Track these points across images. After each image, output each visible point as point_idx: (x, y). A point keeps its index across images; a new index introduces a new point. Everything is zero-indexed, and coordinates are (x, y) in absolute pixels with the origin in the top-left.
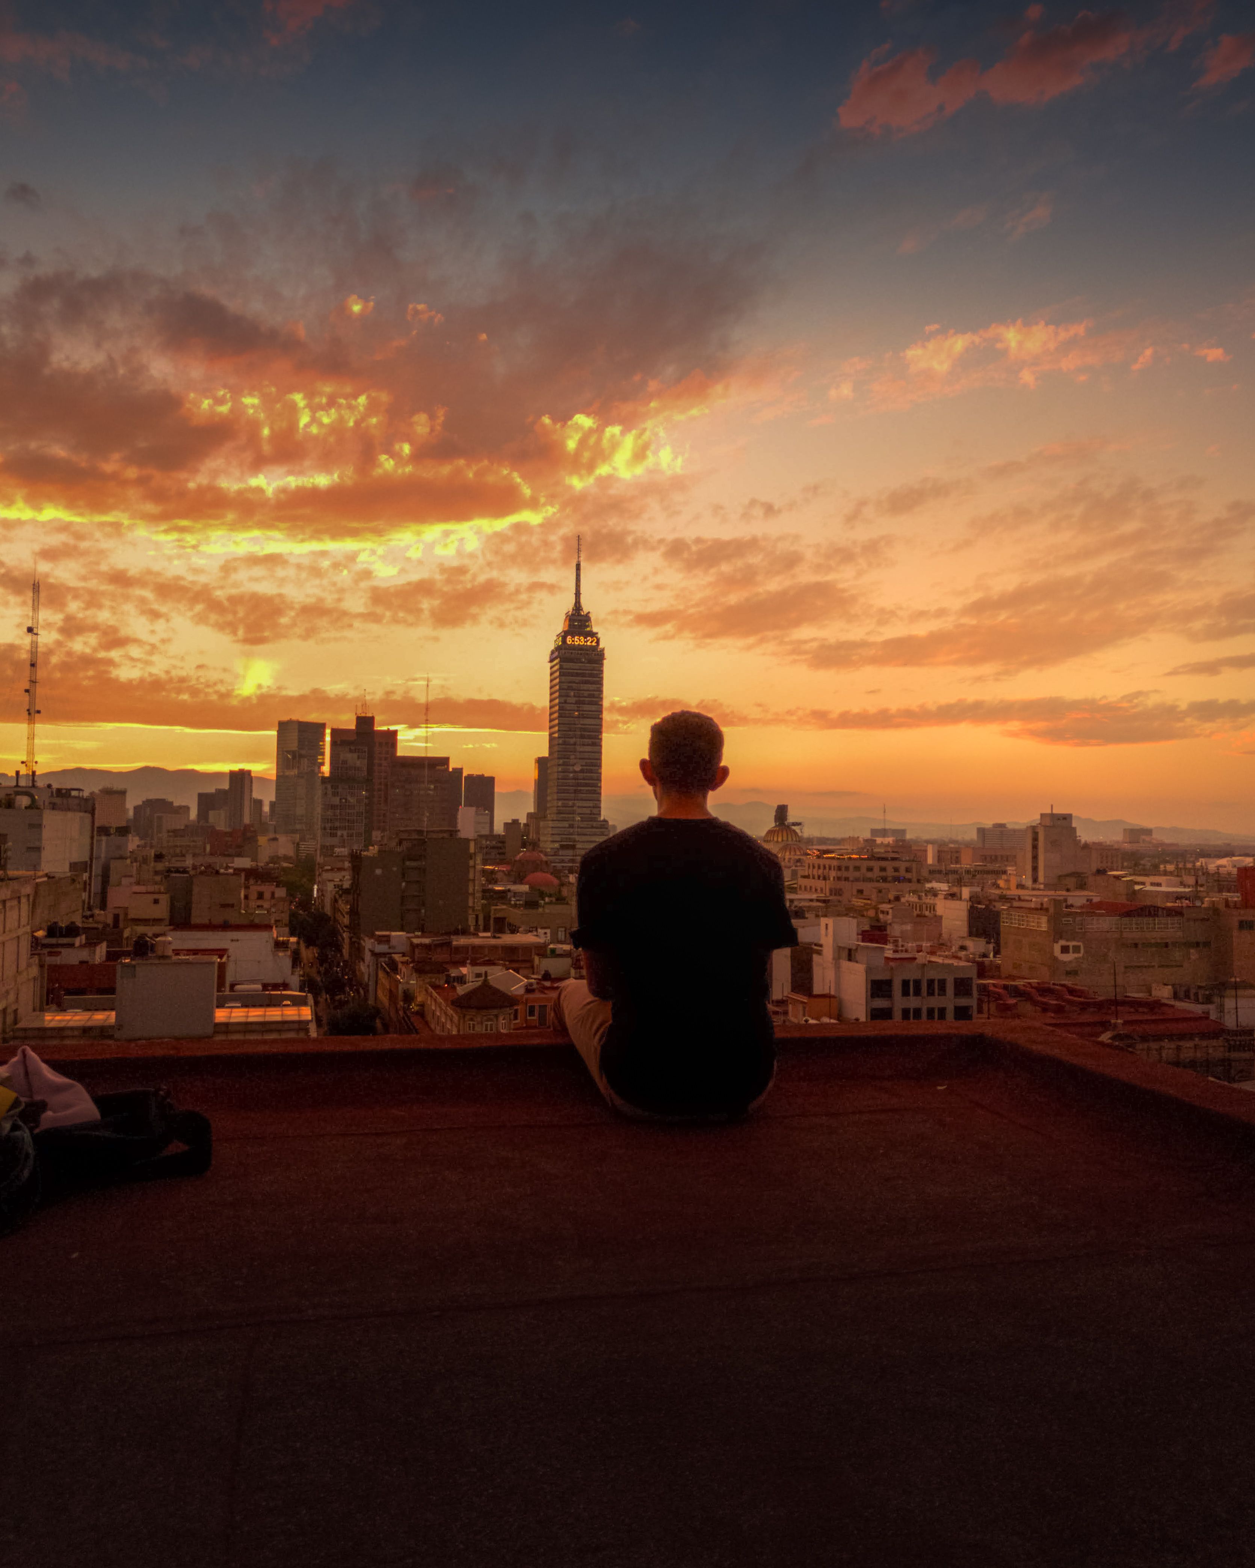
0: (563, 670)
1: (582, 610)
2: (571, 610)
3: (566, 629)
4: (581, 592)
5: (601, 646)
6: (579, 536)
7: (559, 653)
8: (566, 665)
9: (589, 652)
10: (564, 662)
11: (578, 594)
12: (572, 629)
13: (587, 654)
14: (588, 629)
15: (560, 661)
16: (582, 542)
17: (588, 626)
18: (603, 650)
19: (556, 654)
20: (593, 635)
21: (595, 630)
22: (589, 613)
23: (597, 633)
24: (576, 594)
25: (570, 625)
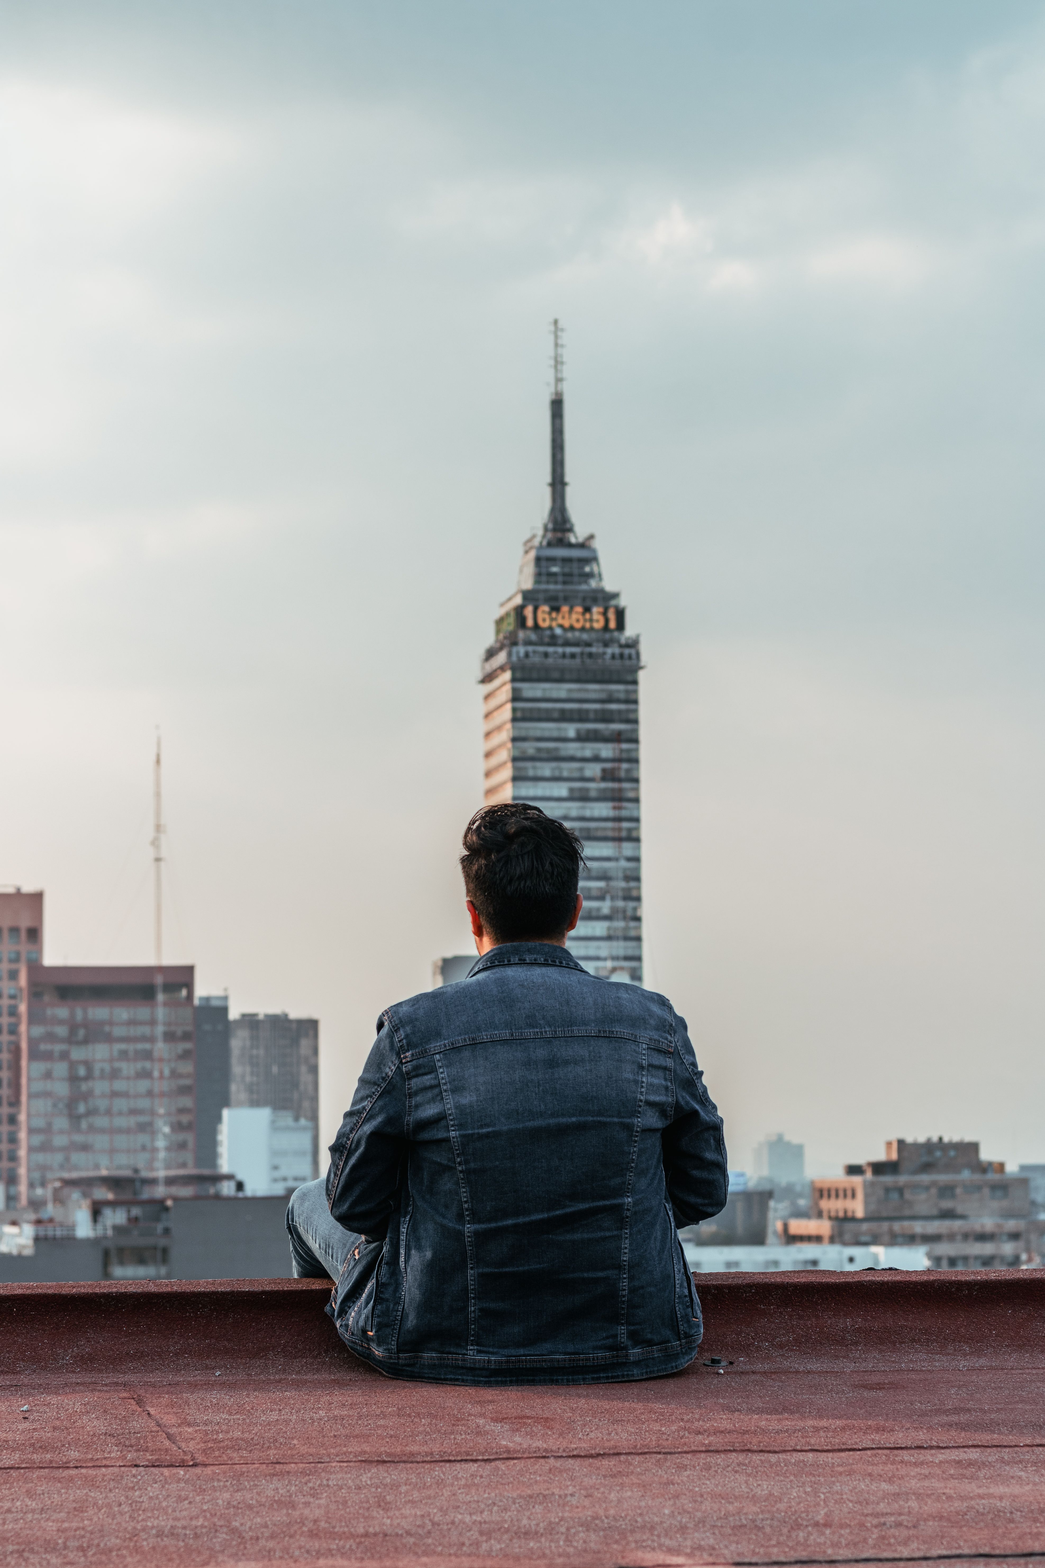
0: (520, 705)
1: (571, 530)
2: (540, 532)
3: (528, 584)
4: (568, 478)
5: (630, 631)
6: (556, 322)
7: (510, 655)
8: (531, 690)
9: (594, 650)
10: (523, 680)
11: (558, 484)
12: (543, 587)
13: (590, 655)
14: (593, 584)
15: (514, 680)
16: (564, 339)
17: (591, 575)
18: (633, 644)
19: (501, 658)
20: (605, 599)
21: (609, 585)
22: (591, 537)
23: (615, 596)
24: (553, 485)
25: (539, 576)
